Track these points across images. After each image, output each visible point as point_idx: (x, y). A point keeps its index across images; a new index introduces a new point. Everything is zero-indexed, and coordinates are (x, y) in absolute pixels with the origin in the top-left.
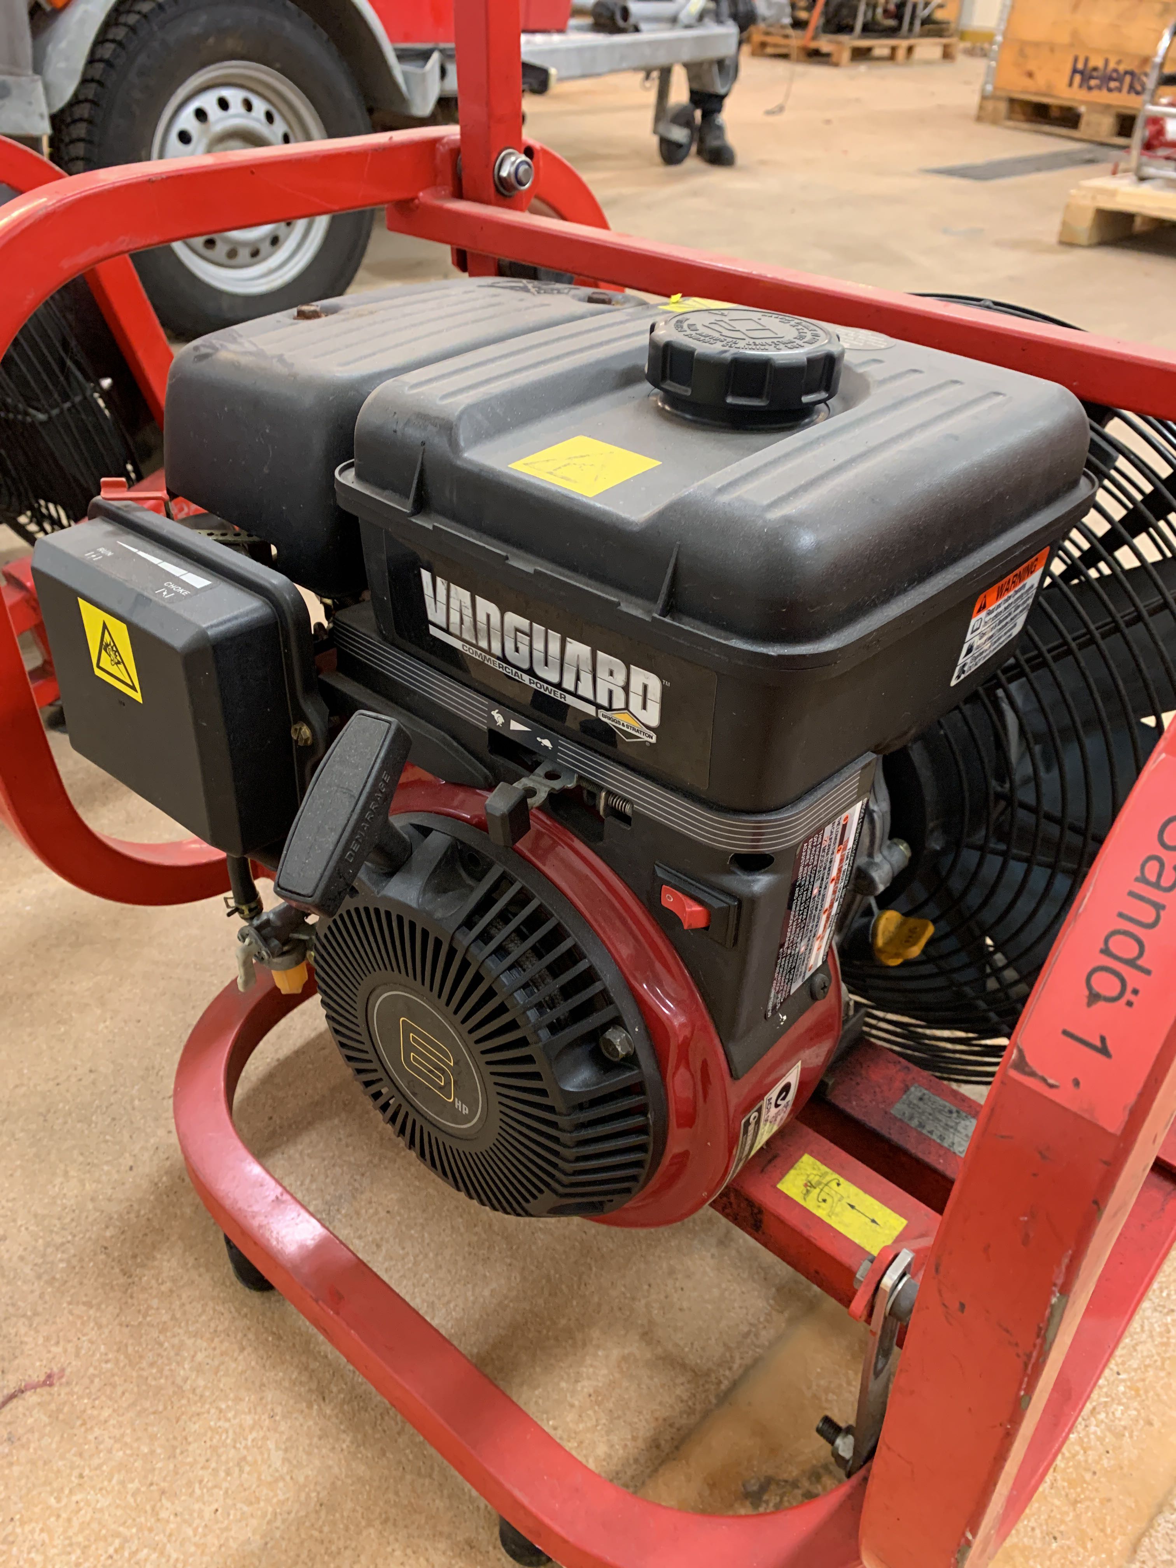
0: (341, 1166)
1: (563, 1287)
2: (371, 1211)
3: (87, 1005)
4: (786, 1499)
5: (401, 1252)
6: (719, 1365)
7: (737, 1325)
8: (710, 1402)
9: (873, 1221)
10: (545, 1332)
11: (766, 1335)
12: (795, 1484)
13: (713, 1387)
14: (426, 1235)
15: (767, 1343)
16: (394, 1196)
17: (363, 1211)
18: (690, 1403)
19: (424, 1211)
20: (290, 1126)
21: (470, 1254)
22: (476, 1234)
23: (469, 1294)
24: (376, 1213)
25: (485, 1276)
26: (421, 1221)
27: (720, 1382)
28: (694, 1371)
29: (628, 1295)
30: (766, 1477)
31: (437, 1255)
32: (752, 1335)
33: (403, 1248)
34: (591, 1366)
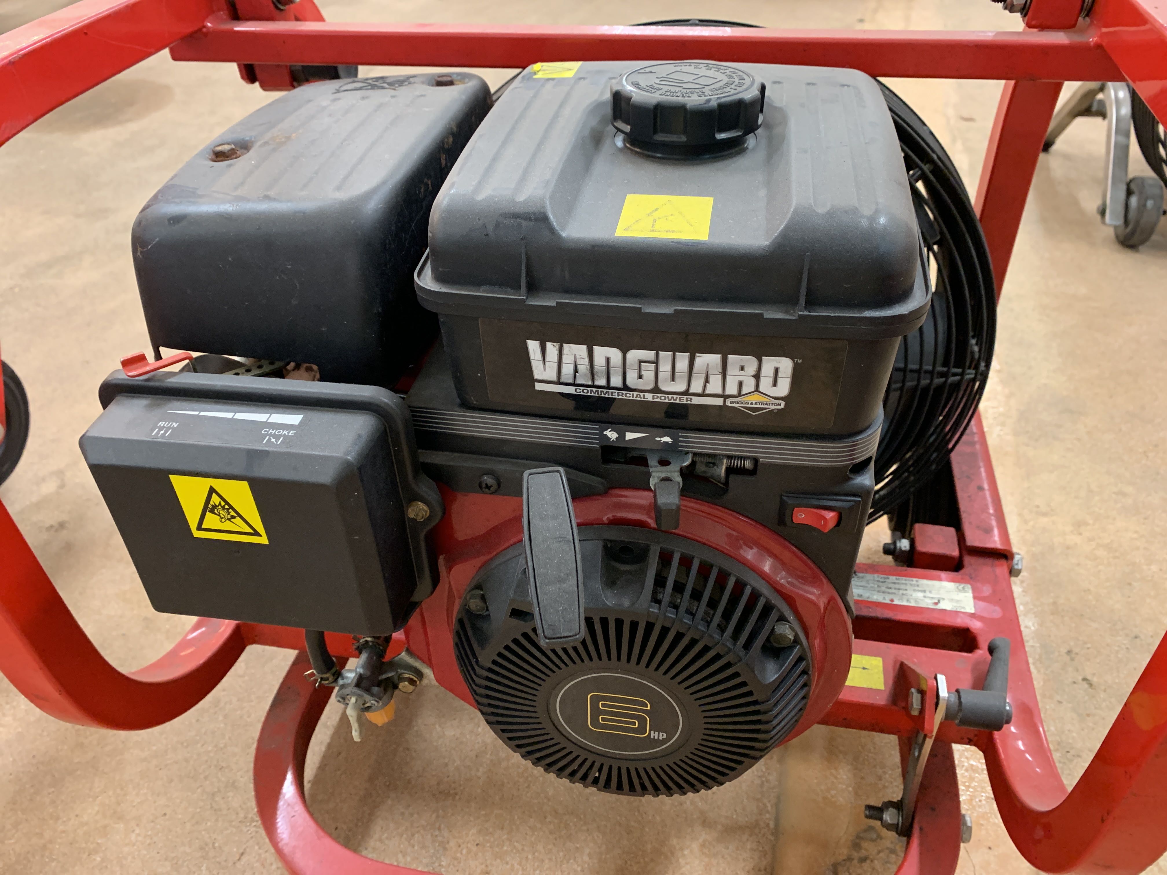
0: (418, 832)
1: (632, 823)
2: (464, 851)
3: (105, 827)
4: (851, 871)
5: (508, 867)
6: (761, 814)
7: (753, 782)
8: (771, 841)
9: (864, 668)
10: (642, 860)
11: (773, 778)
12: (850, 859)
13: (766, 830)
14: (516, 844)
15: (777, 783)
16: (474, 831)
17: (459, 855)
18: (761, 849)
19: (502, 828)
20: (356, 825)
21: (556, 839)
22: (550, 823)
23: (575, 866)
24: (469, 851)
25: (577, 848)
26: (505, 836)
27: (768, 825)
28: (748, 827)
29: (676, 804)
30: (832, 865)
31: (534, 854)
32: (765, 783)
33: (507, 863)
34: (687, 864)
